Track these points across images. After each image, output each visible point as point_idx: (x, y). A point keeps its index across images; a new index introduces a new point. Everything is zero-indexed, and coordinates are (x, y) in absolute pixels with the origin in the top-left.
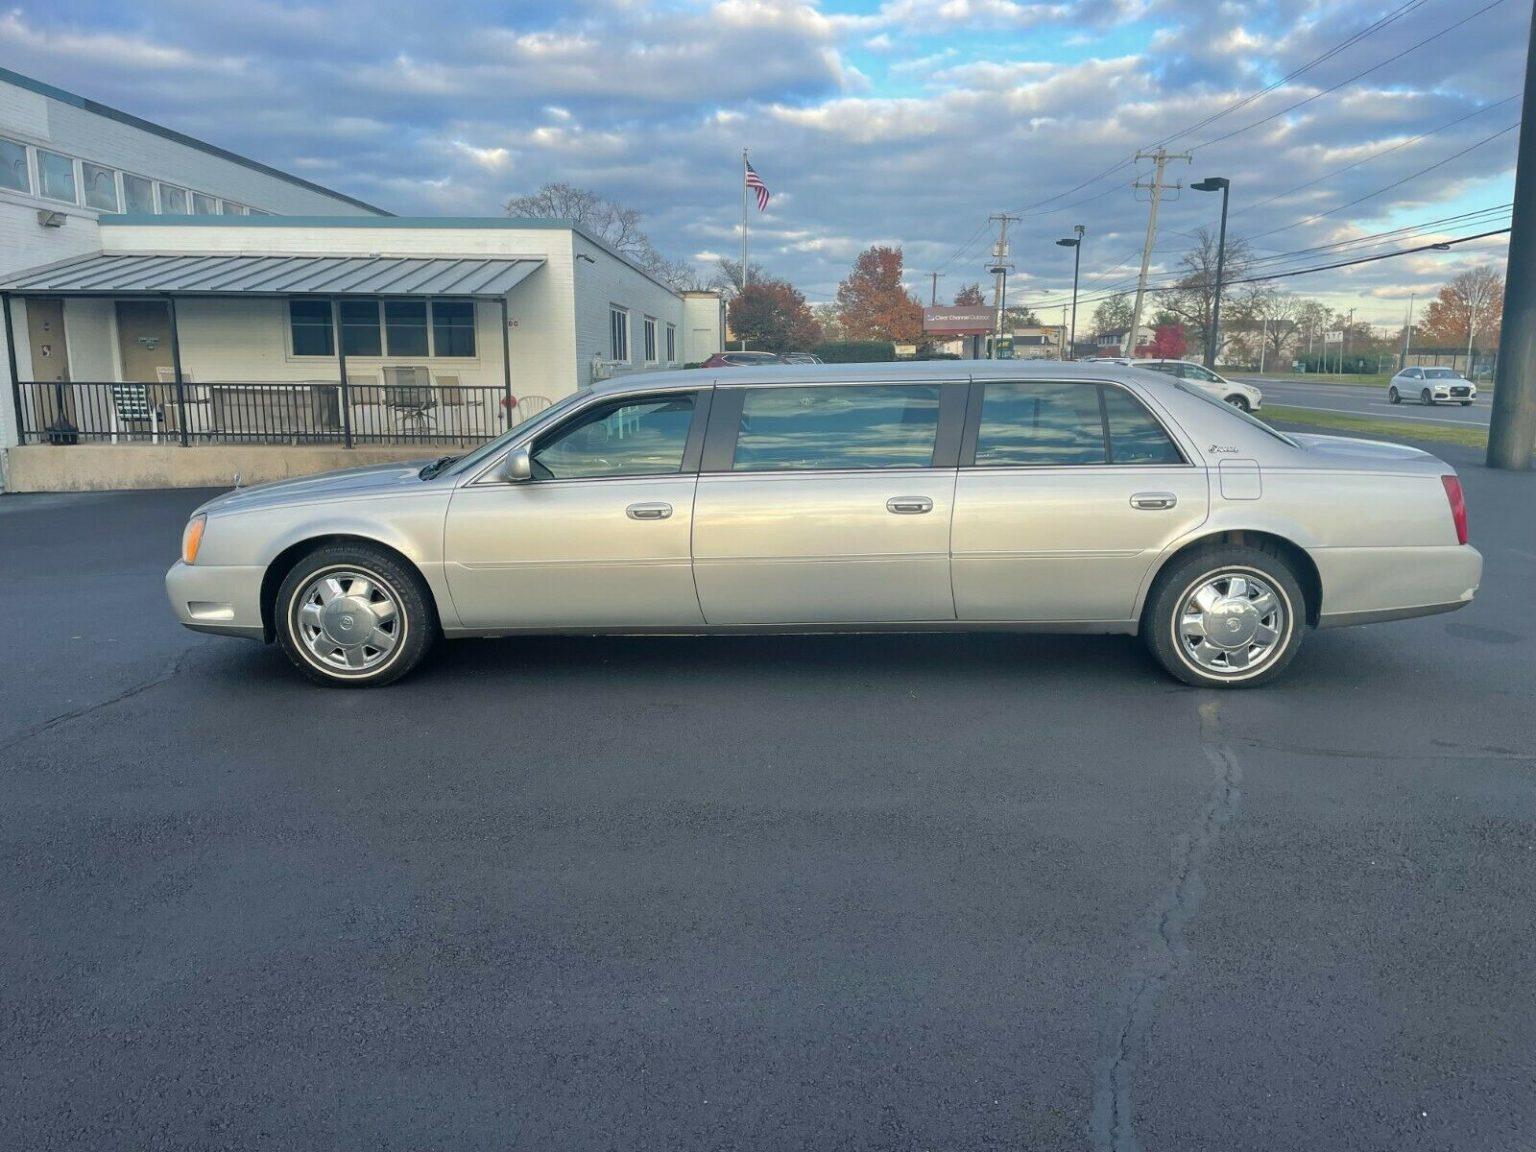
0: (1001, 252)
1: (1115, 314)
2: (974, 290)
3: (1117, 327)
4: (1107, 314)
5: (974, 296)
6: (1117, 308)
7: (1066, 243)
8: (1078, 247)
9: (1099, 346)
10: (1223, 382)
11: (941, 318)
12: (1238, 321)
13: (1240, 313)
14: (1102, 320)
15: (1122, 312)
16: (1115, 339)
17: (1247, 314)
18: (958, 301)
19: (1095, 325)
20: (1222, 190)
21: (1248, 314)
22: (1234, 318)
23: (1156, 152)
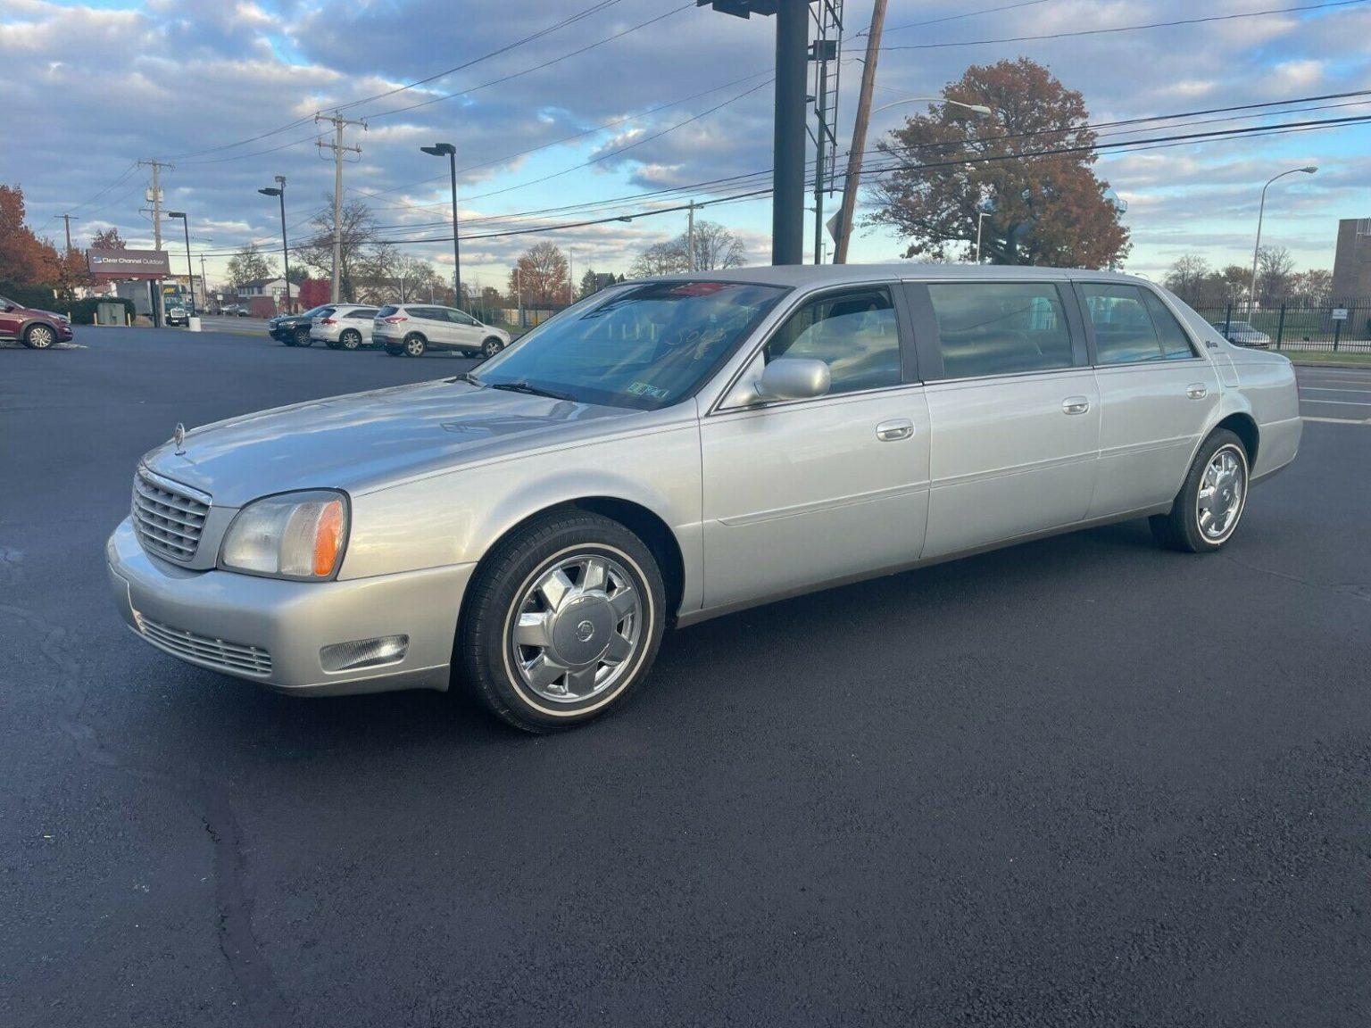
0: (156, 197)
1: (249, 266)
2: (112, 234)
3: (252, 279)
4: (241, 266)
5: (113, 241)
6: (250, 261)
7: (269, 192)
8: (282, 197)
9: (239, 296)
10: (482, 326)
11: (109, 261)
12: (371, 278)
13: (373, 271)
14: (237, 272)
15: (256, 265)
16: (256, 290)
17: (377, 272)
18: (96, 245)
19: (230, 276)
20: (448, 156)
21: (379, 272)
22: (368, 275)
23: (334, 116)
